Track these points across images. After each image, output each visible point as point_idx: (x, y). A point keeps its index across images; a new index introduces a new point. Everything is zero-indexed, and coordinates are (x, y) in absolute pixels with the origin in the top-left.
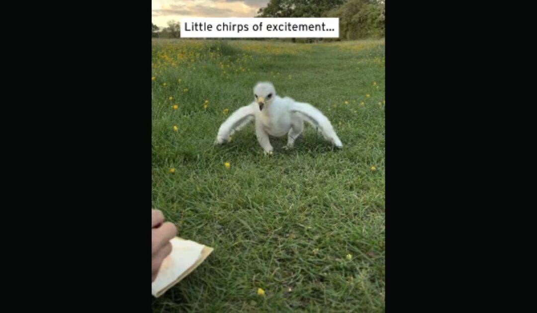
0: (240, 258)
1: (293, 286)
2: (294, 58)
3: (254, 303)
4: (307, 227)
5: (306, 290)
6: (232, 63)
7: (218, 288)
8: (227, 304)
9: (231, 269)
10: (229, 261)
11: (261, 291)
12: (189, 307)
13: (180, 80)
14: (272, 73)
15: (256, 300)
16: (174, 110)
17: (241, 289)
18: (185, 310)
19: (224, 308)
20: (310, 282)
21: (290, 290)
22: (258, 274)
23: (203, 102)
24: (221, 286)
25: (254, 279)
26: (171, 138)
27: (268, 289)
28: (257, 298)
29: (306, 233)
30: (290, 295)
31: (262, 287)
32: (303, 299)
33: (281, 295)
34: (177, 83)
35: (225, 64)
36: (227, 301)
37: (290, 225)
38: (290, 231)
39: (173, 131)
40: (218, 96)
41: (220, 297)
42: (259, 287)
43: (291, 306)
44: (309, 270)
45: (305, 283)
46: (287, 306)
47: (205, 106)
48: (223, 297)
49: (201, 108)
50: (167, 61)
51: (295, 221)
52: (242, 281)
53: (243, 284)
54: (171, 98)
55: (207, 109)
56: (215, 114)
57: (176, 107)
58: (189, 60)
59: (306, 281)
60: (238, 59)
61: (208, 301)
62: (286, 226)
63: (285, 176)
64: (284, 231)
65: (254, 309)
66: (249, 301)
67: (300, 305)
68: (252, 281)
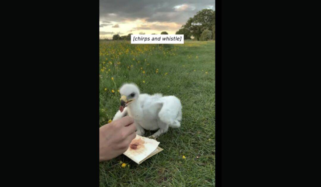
0: (174, 141)
1: (199, 155)
2: (199, 48)
3: (180, 162)
4: (206, 129)
5: (205, 158)
6: (169, 51)
7: (164, 154)
8: (168, 162)
9: (170, 146)
10: (169, 142)
11: (184, 157)
12: (151, 162)
13: (145, 60)
14: (188, 55)
15: (182, 161)
16: (143, 73)
17: (175, 155)
18: (149, 163)
19: (167, 163)
20: (207, 154)
21: (198, 157)
22: (182, 149)
23: (156, 70)
24: (166, 154)
25: (181, 151)
26: (142, 86)
27: (187, 156)
28: (182, 160)
29: (205, 132)
30: (197, 160)
31: (184, 155)
32: (204, 162)
33: (193, 159)
34: (144, 61)
35: (166, 52)
36: (168, 161)
37: (197, 128)
38: (197, 130)
39: (143, 83)
40: (163, 67)
41: (165, 159)
42: (183, 155)
43: (198, 165)
44: (206, 149)
45: (205, 155)
46: (196, 164)
47: (157, 72)
48: (166, 158)
49: (155, 73)
50: (140, 51)
51: (200, 126)
52: (175, 152)
53: (176, 153)
54: (142, 68)
55: (158, 73)
56: (161, 75)
57: (144, 72)
58: (149, 50)
59: (205, 154)
60: (172, 49)
61: (160, 160)
62: (195, 128)
63: (195, 104)
64: (194, 130)
65: (181, 165)
66: (178, 161)
67: (203, 164)
68: (179, 152)
